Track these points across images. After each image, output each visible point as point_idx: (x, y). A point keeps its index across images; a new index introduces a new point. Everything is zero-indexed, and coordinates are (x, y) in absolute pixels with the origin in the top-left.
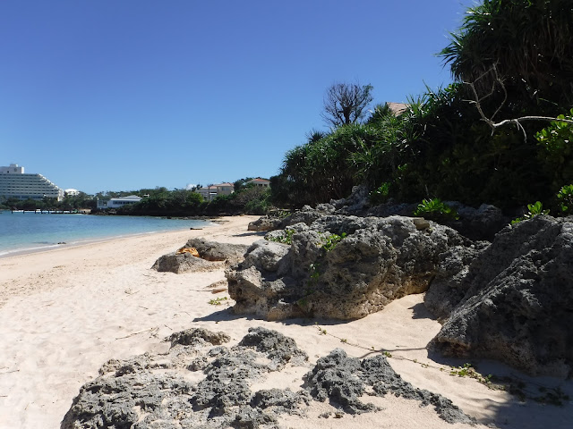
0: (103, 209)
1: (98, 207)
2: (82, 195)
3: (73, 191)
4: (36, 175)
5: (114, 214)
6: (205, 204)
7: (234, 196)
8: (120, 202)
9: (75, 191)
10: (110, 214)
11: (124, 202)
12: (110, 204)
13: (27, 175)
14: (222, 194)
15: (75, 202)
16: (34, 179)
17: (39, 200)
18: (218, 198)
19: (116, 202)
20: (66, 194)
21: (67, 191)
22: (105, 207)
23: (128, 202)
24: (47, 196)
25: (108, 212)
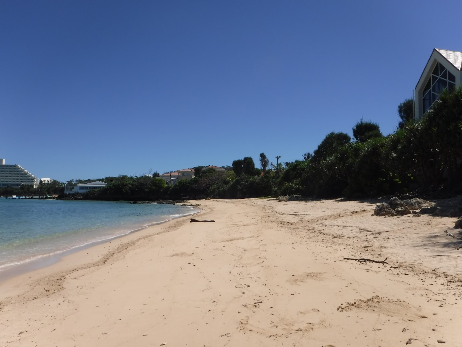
0: (70, 194)
1: (65, 192)
2: (55, 182)
3: (47, 180)
4: (15, 166)
5: (80, 199)
6: (168, 189)
7: (195, 181)
8: (87, 188)
9: (49, 179)
10: (76, 199)
11: (90, 187)
12: (76, 190)
13: (7, 166)
14: (184, 179)
15: (49, 189)
16: (13, 169)
17: (17, 187)
18: (180, 183)
19: (82, 188)
20: (41, 182)
21: (42, 179)
22: (72, 192)
23: (94, 188)
24: (24, 183)
25: (74, 197)
